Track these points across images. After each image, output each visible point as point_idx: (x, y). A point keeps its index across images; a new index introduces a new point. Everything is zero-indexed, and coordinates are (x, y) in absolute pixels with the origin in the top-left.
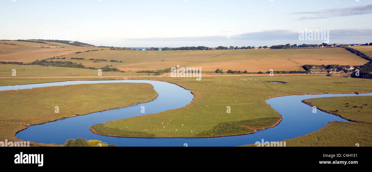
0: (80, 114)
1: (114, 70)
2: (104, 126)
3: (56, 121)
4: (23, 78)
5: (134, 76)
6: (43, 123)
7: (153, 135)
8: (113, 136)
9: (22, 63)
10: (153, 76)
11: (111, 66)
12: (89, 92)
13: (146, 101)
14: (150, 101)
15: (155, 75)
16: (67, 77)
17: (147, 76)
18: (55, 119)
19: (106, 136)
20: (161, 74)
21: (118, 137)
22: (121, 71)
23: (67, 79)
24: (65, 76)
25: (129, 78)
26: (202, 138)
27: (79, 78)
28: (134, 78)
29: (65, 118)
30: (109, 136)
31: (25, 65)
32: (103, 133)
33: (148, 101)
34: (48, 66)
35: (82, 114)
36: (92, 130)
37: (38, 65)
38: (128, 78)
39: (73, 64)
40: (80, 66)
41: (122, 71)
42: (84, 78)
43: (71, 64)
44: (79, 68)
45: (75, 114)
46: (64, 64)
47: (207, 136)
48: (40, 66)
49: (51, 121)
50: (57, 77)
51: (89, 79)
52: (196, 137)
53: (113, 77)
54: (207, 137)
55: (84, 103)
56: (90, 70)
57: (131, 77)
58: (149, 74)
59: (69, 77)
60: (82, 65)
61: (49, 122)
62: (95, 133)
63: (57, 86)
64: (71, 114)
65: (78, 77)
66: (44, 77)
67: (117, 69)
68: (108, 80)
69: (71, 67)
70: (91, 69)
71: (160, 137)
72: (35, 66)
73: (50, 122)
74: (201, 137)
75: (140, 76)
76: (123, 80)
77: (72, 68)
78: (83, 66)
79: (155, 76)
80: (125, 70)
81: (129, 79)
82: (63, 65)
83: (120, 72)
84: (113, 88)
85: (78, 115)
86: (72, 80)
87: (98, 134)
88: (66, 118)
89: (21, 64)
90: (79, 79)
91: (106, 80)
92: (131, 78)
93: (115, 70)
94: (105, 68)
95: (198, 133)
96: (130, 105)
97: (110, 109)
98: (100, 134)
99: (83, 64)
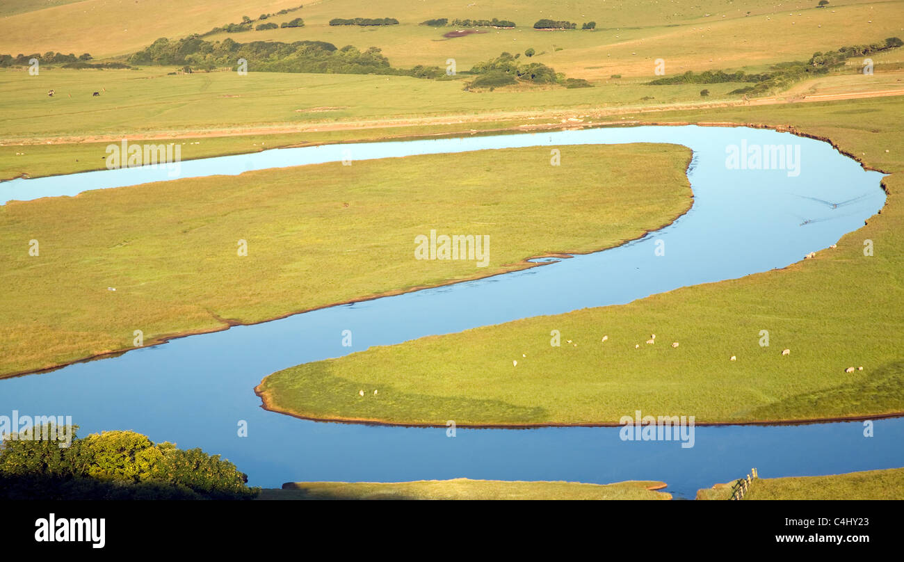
0: (247, 319)
1: (533, 76)
2: (329, 374)
3: (125, 352)
4: (61, 140)
5: (622, 104)
6: (54, 364)
7: (539, 410)
8: (349, 422)
9: (86, 57)
10: (725, 101)
11: (530, 54)
12: (346, 205)
13: (608, 242)
14: (627, 242)
15: (738, 92)
16: (276, 128)
17: (696, 100)
18: (114, 347)
19: (316, 420)
20: (781, 85)
21: (367, 423)
22: (570, 80)
23: (272, 136)
24: (269, 122)
25: (589, 119)
26: (780, 423)
27: (329, 133)
28: (616, 117)
29: (165, 340)
30: (331, 421)
31: (99, 67)
32: (304, 409)
33: (618, 241)
34: (210, 67)
35: (257, 319)
36: (266, 394)
37: (162, 64)
38: (586, 120)
39: (337, 53)
40: (372, 64)
41: (576, 78)
42: (355, 132)
43: (325, 54)
44: (365, 73)
45: (222, 321)
46: (293, 56)
47: (806, 415)
48: (173, 69)
49: (96, 352)
50: (227, 132)
51: (382, 136)
52: (751, 418)
53: (508, 115)
54: (808, 422)
55: (292, 260)
56: (417, 80)
57: (608, 110)
58: (704, 93)
59: (288, 128)
60: (380, 57)
61: (85, 361)
62: (272, 407)
63: (203, 180)
64: (203, 320)
65: (330, 125)
66: (163, 132)
67: (551, 71)
68: (479, 134)
69: (322, 69)
70: (422, 75)
71: (566, 421)
72: (146, 71)
73: (92, 358)
74: (775, 420)
75: (653, 107)
76: (558, 129)
77: (328, 77)
78: (385, 63)
79: (737, 101)
80: (588, 75)
81: (590, 124)
82: (287, 59)
83: (562, 83)
84: (476, 181)
85: (234, 323)
86: (296, 140)
87: (283, 410)
88: (175, 338)
89: (83, 62)
90: (333, 138)
91: (469, 135)
92: (602, 119)
93: (538, 76)
94: (493, 68)
95: (770, 400)
96: (512, 264)
97: (406, 290)
98: (291, 411)
99: (384, 54)
